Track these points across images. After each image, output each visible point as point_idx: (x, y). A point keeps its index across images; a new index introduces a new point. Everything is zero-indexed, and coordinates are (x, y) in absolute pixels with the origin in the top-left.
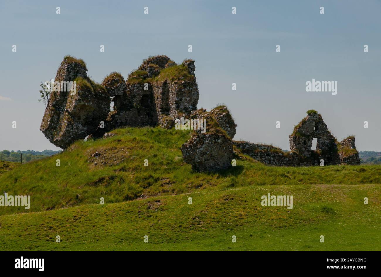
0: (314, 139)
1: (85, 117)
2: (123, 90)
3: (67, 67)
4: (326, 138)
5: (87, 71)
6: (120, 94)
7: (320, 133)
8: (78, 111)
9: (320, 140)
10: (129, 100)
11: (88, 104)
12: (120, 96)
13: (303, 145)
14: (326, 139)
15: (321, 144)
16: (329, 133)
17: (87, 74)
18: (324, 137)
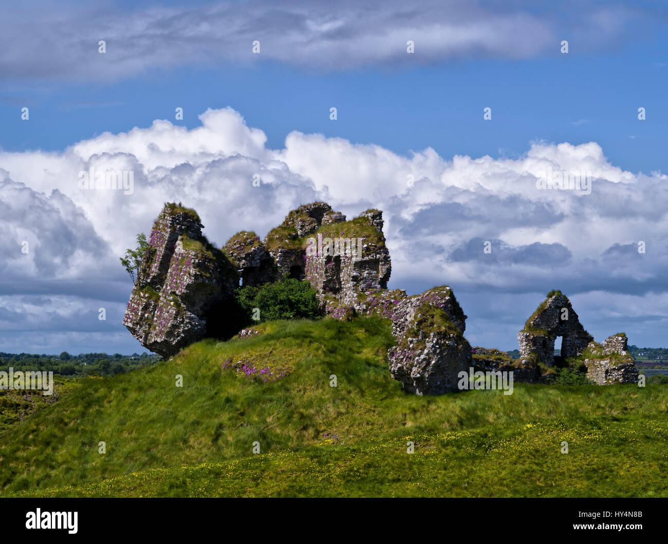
0: (557, 337)
1: (202, 303)
2: (260, 259)
3: (172, 221)
4: (577, 336)
5: (203, 227)
6: (255, 265)
7: (567, 327)
8: (192, 294)
9: (568, 339)
10: (268, 274)
11: (209, 281)
12: (255, 267)
13: (542, 347)
14: (576, 338)
15: (569, 346)
16: (581, 327)
17: (201, 232)
18: (574, 335)
